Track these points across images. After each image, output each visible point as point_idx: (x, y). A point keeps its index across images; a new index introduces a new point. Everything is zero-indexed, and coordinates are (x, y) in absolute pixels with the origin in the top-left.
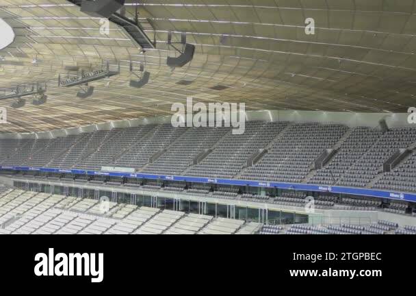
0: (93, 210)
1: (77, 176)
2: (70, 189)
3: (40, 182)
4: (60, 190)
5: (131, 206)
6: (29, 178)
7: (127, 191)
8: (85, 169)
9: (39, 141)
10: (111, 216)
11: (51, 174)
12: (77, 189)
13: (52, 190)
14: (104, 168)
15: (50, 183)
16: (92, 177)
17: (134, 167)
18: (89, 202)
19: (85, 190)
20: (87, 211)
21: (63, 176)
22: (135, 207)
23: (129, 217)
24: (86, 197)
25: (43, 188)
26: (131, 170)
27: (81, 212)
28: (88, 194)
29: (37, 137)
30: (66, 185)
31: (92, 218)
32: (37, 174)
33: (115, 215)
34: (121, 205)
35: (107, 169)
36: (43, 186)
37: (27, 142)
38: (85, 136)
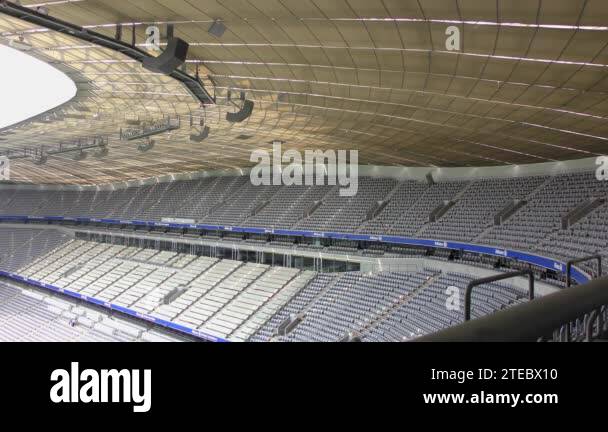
0: (153, 260)
1: (138, 227)
2: (131, 239)
3: (100, 233)
4: (121, 241)
5: (190, 256)
6: (91, 229)
7: (186, 241)
8: (145, 220)
9: (100, 192)
10: (171, 266)
11: (111, 225)
12: (137, 240)
13: (113, 241)
14: (164, 220)
15: (111, 234)
16: (152, 228)
17: (194, 218)
18: (150, 252)
19: (146, 241)
20: (147, 261)
21: (123, 227)
22: (195, 256)
23: (189, 266)
24: (146, 247)
25: (104, 239)
26: (192, 221)
27: (144, 262)
28: (148, 244)
29: (98, 189)
30: (128, 236)
31: (153, 267)
32: (98, 225)
33: (175, 265)
34: (181, 255)
35: (168, 220)
36: (104, 236)
37: (89, 193)
38: (147, 188)
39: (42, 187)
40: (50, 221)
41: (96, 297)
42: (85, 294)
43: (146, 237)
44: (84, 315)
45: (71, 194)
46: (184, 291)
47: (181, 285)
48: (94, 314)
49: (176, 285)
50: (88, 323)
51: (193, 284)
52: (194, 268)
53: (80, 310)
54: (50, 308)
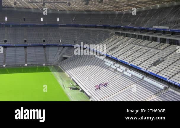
0: (148, 46)
1: (141, 30)
2: (139, 36)
3: (126, 33)
4: (134, 36)
5: (166, 44)
6: (122, 31)
7: (164, 37)
8: (145, 27)
9: (125, 14)
10: (157, 49)
11: (130, 29)
12: (141, 36)
13: (131, 36)
14: (154, 27)
15: (130, 33)
16: (148, 31)
17: (169, 26)
18: (147, 42)
19: (145, 37)
20: (146, 46)
21: (135, 30)
22: (169, 45)
23: (165, 49)
24: (145, 39)
25: (127, 35)
26: (168, 28)
27: (144, 46)
28: (146, 38)
29: (124, 13)
30: (137, 34)
31: (149, 49)
32: (124, 29)
33: (159, 48)
34: (162, 43)
35: (156, 27)
36: (127, 34)
37: (120, 15)
38: (146, 12)
39: (102, 13)
40: (105, 27)
41: (124, 61)
42: (120, 59)
43: (145, 35)
44: (119, 68)
45: (113, 15)
46: (163, 61)
47: (161, 58)
48: (123, 68)
49: (159, 58)
50: (121, 71)
51: (168, 58)
52: (168, 50)
53: (117, 65)
54: (106, 63)
